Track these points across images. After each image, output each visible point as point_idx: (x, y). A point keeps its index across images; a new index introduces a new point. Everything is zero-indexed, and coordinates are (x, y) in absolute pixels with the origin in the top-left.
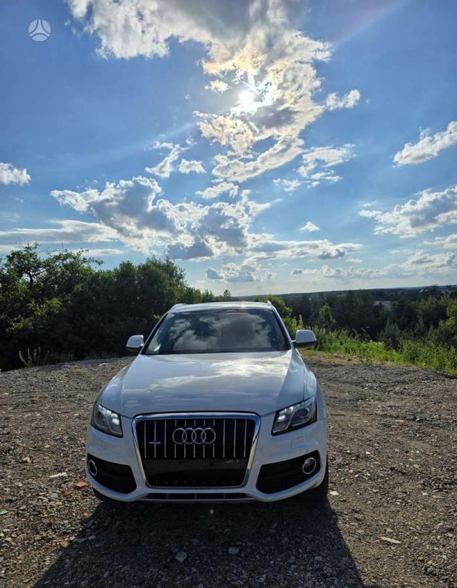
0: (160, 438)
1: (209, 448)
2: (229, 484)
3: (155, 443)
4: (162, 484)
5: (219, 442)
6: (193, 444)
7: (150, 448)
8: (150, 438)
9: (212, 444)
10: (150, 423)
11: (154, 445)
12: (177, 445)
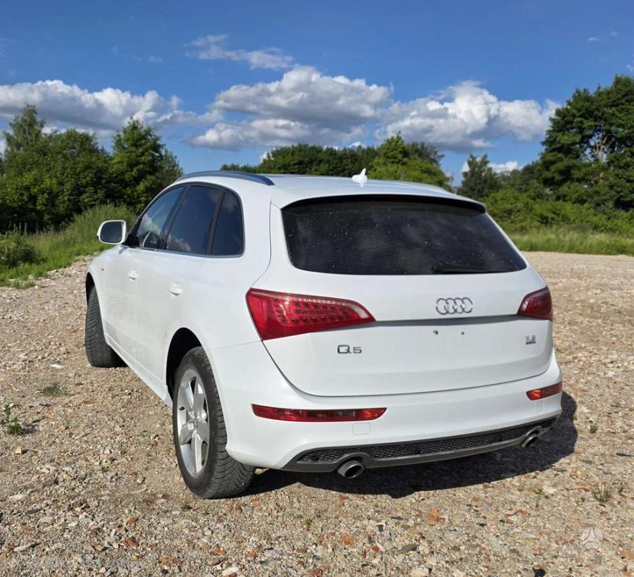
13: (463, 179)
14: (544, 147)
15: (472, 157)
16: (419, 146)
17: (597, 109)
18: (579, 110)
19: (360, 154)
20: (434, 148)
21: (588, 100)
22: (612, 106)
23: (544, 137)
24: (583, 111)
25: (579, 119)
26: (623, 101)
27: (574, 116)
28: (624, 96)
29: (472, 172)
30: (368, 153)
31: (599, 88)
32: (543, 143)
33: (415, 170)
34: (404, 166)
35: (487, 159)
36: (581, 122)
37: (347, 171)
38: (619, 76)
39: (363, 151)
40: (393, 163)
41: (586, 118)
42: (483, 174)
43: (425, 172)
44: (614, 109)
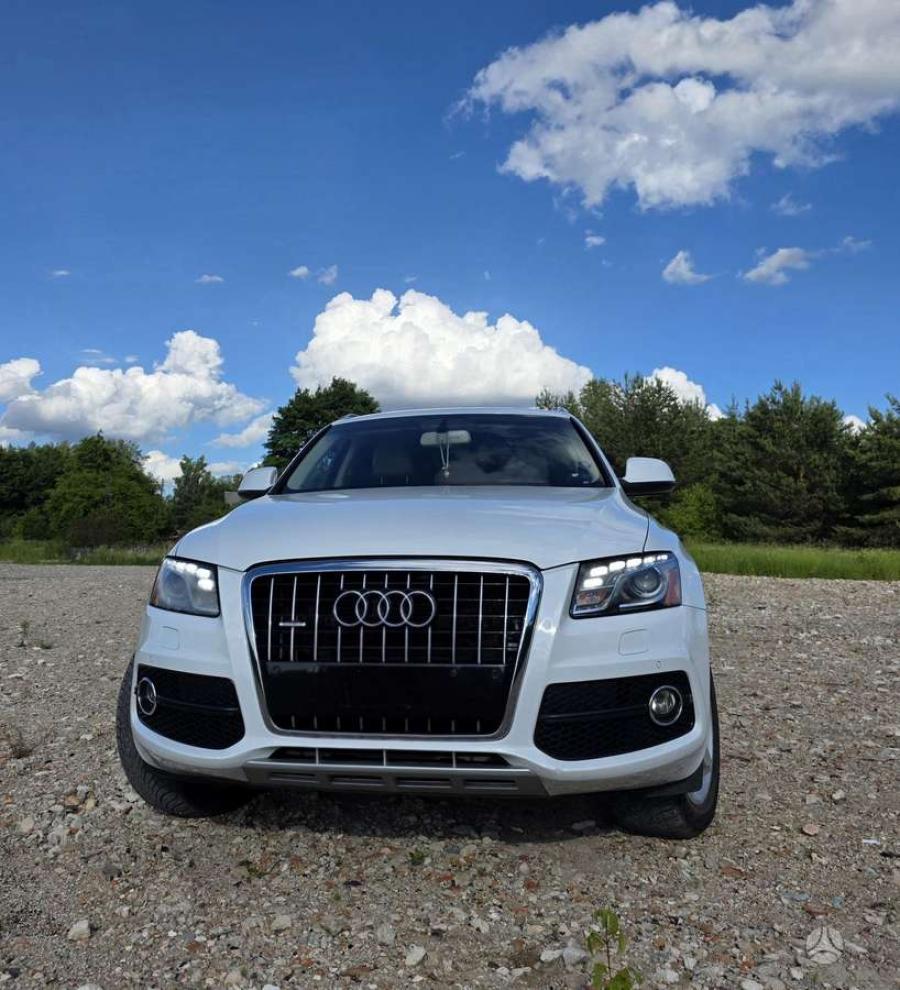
0: (305, 612)
1: (418, 637)
2: (466, 729)
3: (294, 624)
4: (304, 726)
5: (442, 624)
6: (380, 628)
7: (281, 635)
8: (282, 611)
9: (426, 628)
10: (284, 582)
11: (289, 628)
12: (343, 627)
13: (176, 486)
14: (267, 450)
15: (185, 458)
16: (117, 444)
17: (317, 411)
18: (299, 411)
19: (35, 453)
20: (137, 448)
21: (307, 402)
22: (331, 408)
23: (266, 439)
24: (304, 413)
25: (301, 421)
26: (341, 404)
27: (295, 417)
28: (341, 399)
29: (186, 478)
30: (47, 454)
31: (319, 389)
32: (267, 446)
33: (121, 477)
34: (107, 472)
35: (205, 462)
36: (302, 424)
37: (18, 478)
38: (337, 378)
39: (39, 451)
40: (91, 467)
41: (307, 420)
42: (200, 480)
43: (132, 479)
44: (333, 411)
